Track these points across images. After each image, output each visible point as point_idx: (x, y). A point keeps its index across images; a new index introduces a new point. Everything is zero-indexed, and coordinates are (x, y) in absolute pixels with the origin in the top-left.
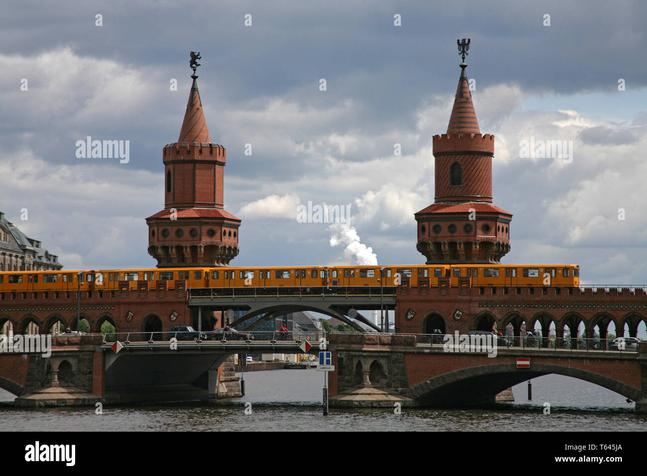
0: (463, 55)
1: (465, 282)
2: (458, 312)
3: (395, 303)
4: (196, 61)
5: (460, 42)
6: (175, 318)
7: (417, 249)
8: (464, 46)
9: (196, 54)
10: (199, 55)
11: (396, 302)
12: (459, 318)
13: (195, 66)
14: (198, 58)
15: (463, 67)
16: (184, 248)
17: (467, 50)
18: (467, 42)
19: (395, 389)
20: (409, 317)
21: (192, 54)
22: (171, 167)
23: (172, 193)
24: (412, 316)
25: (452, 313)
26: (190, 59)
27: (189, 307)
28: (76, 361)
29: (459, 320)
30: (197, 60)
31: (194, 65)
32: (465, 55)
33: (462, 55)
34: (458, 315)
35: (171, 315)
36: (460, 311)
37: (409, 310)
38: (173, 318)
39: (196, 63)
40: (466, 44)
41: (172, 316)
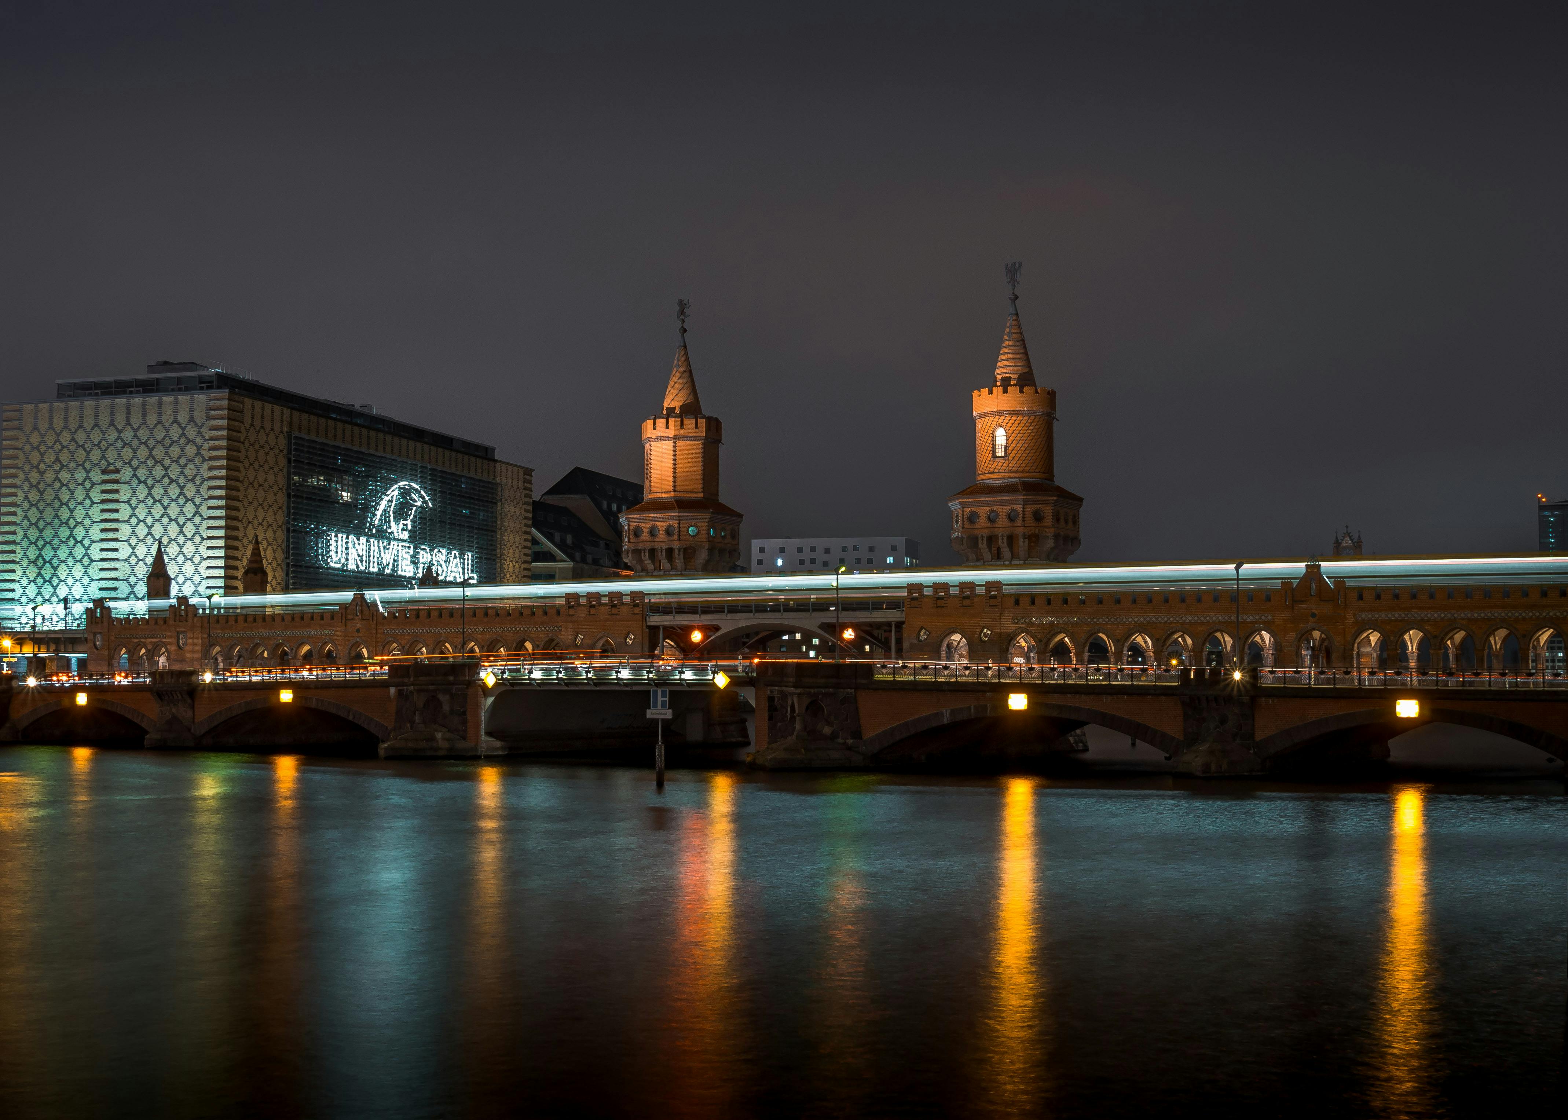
0: (1013, 283)
1: (995, 589)
2: (985, 630)
3: (904, 620)
5: (1010, 266)
6: (631, 642)
8: (1013, 271)
9: (685, 302)
10: (689, 302)
11: (905, 618)
12: (987, 639)
14: (688, 307)
16: (642, 551)
17: (1018, 276)
18: (1017, 267)
19: (843, 741)
20: (922, 638)
21: (681, 302)
24: (925, 636)
25: (978, 633)
26: (678, 308)
27: (647, 626)
28: (447, 697)
29: (986, 641)
30: (686, 310)
31: (682, 317)
32: (1016, 283)
33: (1011, 283)
34: (985, 635)
35: (626, 638)
36: (988, 629)
37: (922, 628)
38: (629, 643)
39: (685, 313)
40: (1016, 269)
41: (628, 640)
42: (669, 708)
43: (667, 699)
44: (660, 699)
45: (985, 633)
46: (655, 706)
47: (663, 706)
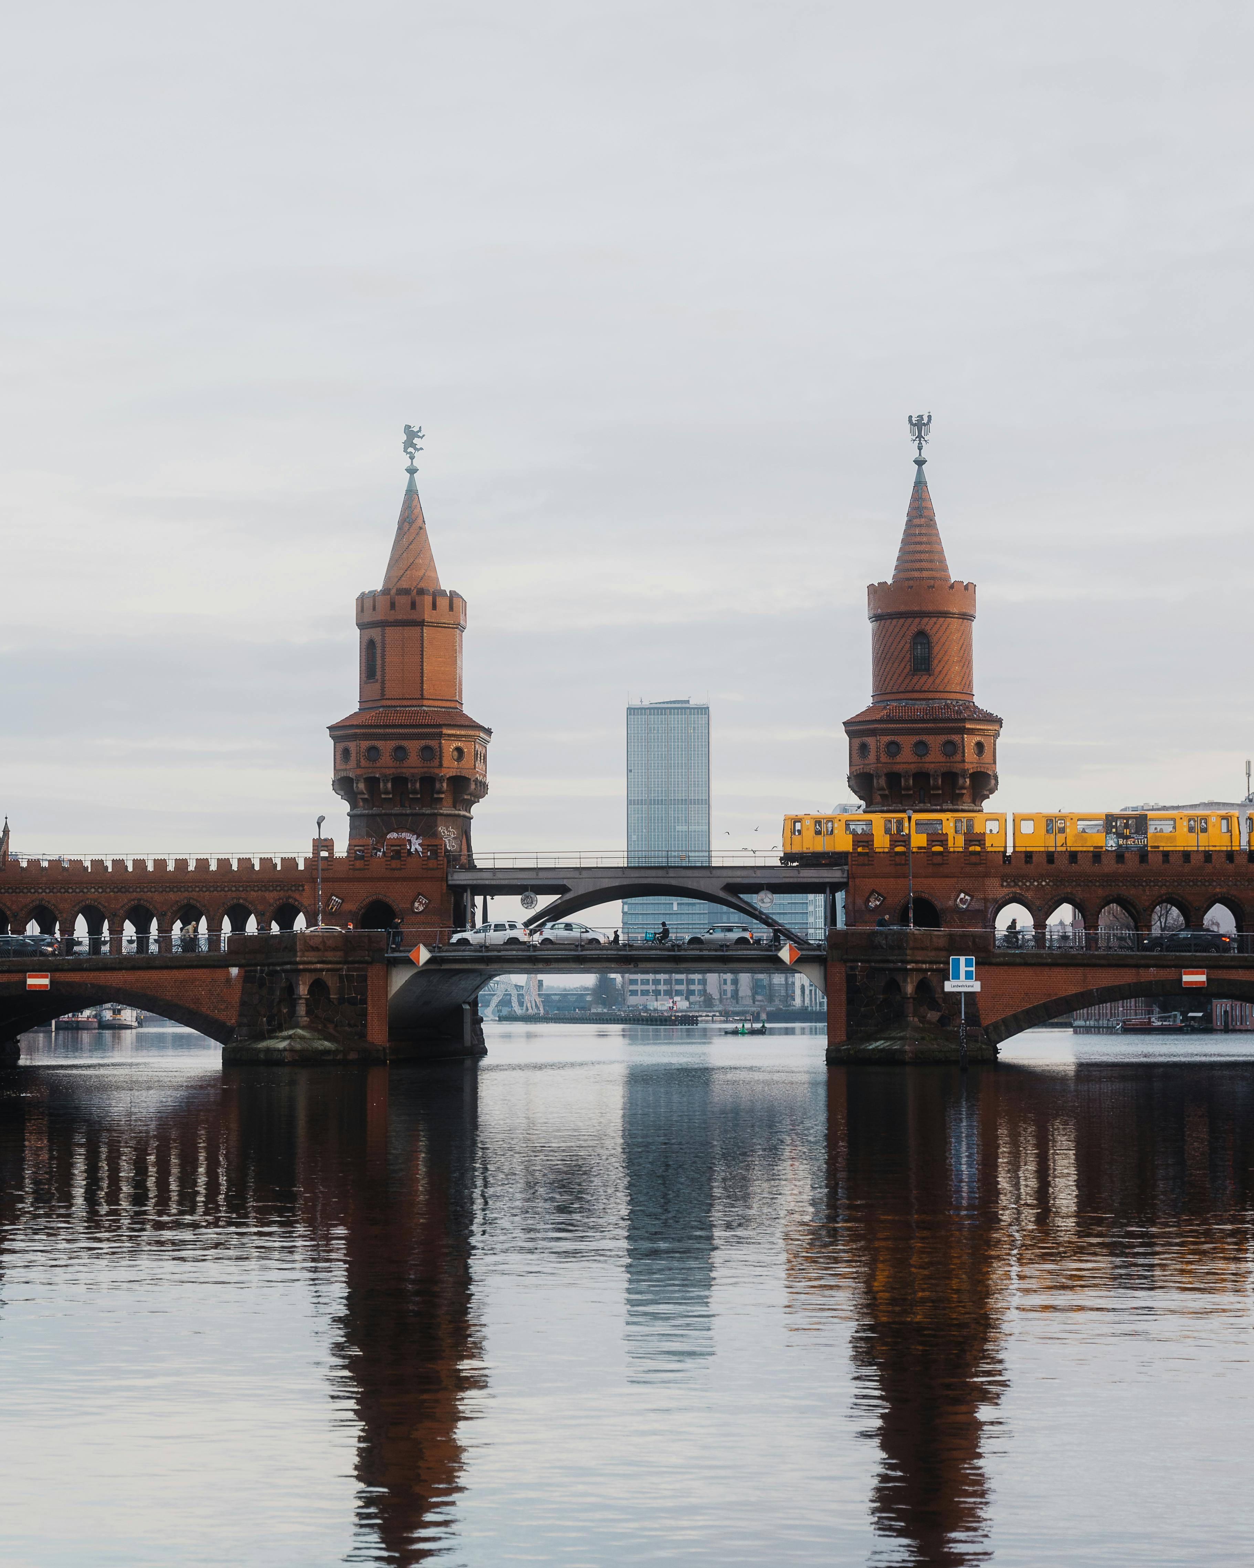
0: (920, 443)
2: (962, 895)
3: (845, 880)
4: (414, 441)
5: (914, 420)
6: (421, 909)
7: (849, 786)
9: (416, 429)
10: (420, 430)
11: (848, 878)
12: (964, 907)
13: (413, 451)
14: (419, 437)
15: (920, 463)
16: (409, 781)
17: (926, 434)
18: (925, 421)
20: (872, 905)
21: (407, 428)
22: (376, 633)
23: (380, 681)
24: (878, 903)
25: (953, 897)
26: (405, 437)
27: (448, 885)
28: (336, 980)
29: (967, 909)
30: (416, 441)
31: (410, 450)
32: (923, 443)
33: (917, 442)
34: (963, 902)
35: (413, 902)
37: (873, 892)
38: (417, 908)
39: (413, 446)
40: (924, 425)
41: (416, 904)
42: (976, 980)
43: (973, 969)
44: (963, 969)
45: (961, 899)
46: (957, 977)
47: (968, 975)
